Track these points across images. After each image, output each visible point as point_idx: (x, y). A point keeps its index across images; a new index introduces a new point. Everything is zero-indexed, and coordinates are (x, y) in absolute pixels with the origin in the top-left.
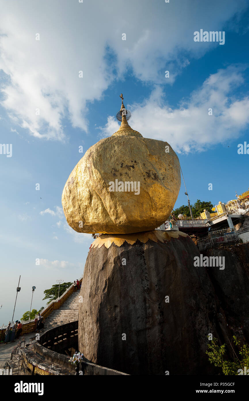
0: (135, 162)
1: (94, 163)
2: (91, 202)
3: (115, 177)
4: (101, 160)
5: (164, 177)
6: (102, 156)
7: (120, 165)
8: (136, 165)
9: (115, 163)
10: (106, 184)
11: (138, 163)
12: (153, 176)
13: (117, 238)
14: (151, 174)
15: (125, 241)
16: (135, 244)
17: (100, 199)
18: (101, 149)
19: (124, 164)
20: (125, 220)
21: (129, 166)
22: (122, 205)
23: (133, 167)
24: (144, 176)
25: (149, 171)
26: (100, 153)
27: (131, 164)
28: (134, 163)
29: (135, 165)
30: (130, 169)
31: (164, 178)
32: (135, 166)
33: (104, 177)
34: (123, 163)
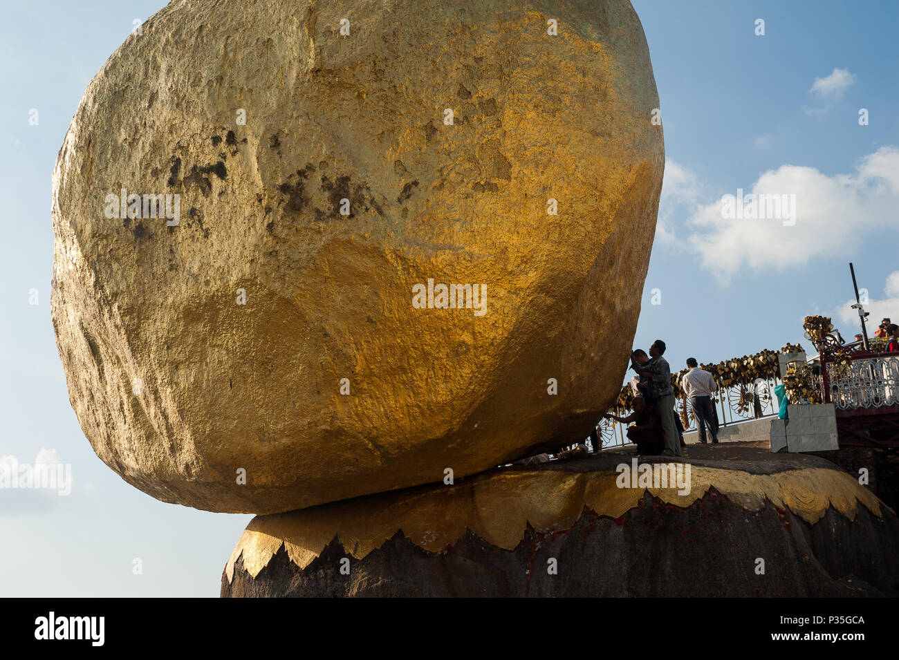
0: (231, 138)
1: (61, 189)
2: (103, 373)
3: (141, 243)
4: (89, 163)
5: (416, 183)
6: (94, 147)
7: (168, 175)
8: (234, 153)
9: (146, 168)
10: (102, 287)
11: (245, 140)
12: (321, 200)
13: (265, 535)
14: (313, 186)
15: (283, 547)
16: (315, 564)
17: (117, 357)
18: (96, 106)
19: (183, 164)
20: (197, 458)
21: (203, 170)
22: (175, 388)
23: (220, 170)
24: (268, 210)
25: (301, 173)
26: (90, 128)
27: (210, 159)
28: (223, 146)
29: (229, 155)
30: (206, 187)
31: (413, 189)
32: (227, 165)
33: (95, 257)
34: (178, 162)
